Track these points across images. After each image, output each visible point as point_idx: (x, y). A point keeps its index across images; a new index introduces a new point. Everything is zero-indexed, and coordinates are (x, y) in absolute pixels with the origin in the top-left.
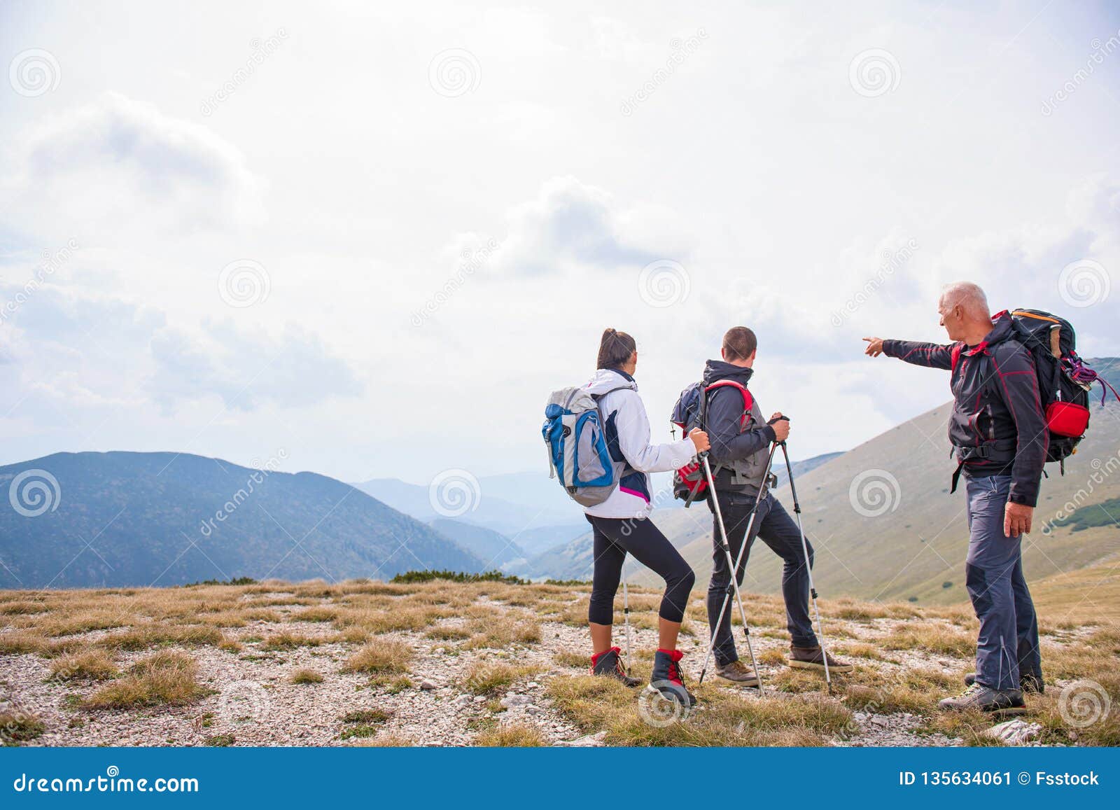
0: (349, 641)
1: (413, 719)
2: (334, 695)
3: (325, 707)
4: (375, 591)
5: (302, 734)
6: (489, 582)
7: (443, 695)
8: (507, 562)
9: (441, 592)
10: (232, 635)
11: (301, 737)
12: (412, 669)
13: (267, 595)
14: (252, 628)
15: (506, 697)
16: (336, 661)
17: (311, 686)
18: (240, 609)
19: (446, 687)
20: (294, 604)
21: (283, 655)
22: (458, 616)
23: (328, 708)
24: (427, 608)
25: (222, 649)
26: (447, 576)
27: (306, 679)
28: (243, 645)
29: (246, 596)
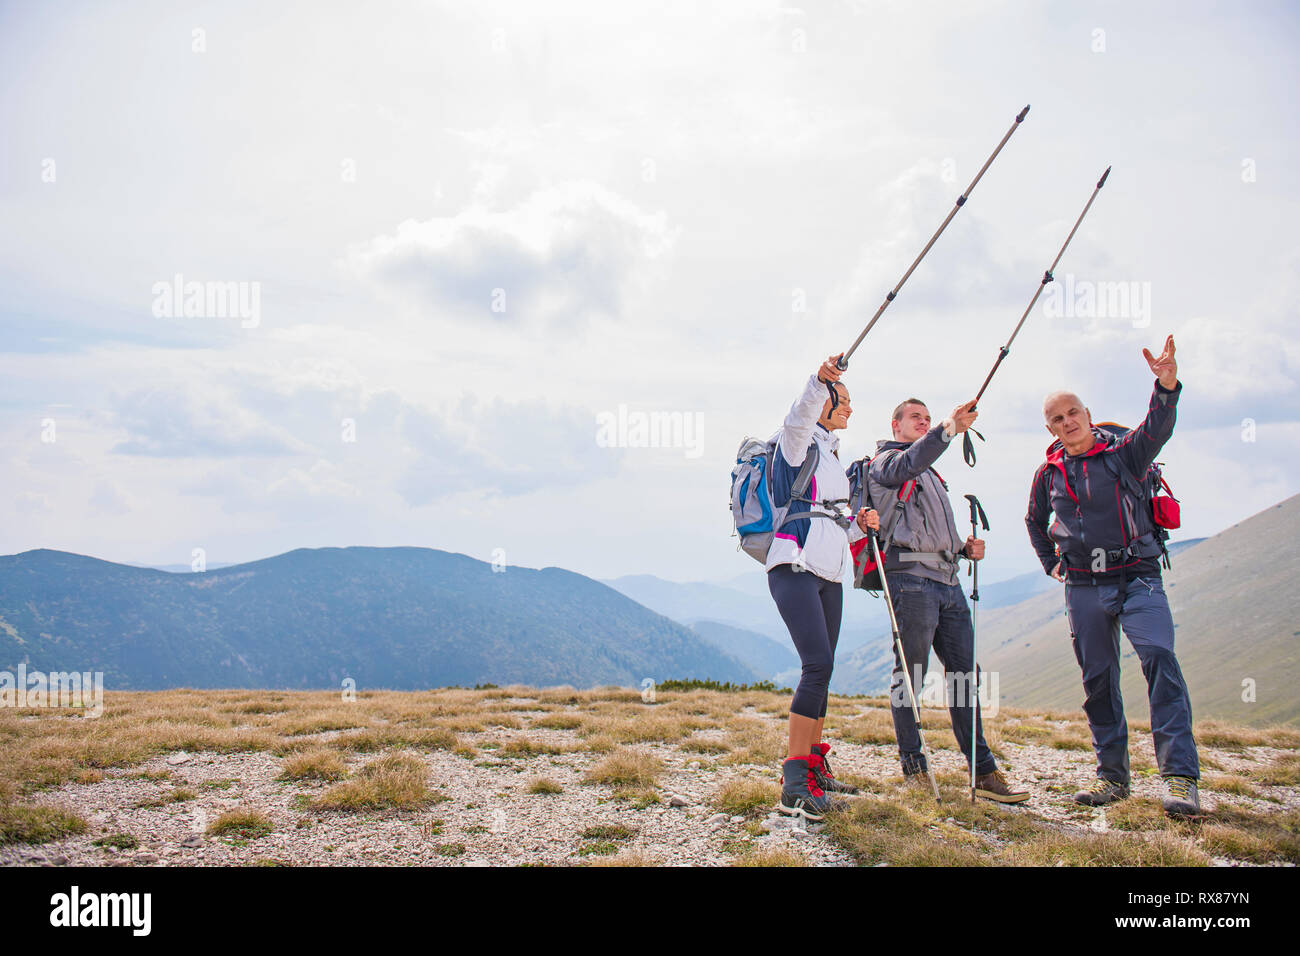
0: (593, 750)
1: (662, 838)
2: (573, 808)
3: (563, 820)
4: (626, 699)
5: (537, 848)
6: (756, 692)
7: (695, 813)
8: (781, 672)
9: (700, 702)
10: (468, 740)
11: (535, 851)
12: (661, 783)
13: (508, 700)
14: (491, 734)
15: (768, 818)
16: (578, 771)
17: (549, 797)
18: (478, 713)
19: (699, 804)
20: (536, 710)
21: (522, 763)
22: (717, 728)
23: (567, 821)
24: (682, 718)
25: (456, 754)
26: (709, 686)
27: (544, 790)
28: (479, 751)
29: (486, 701)
